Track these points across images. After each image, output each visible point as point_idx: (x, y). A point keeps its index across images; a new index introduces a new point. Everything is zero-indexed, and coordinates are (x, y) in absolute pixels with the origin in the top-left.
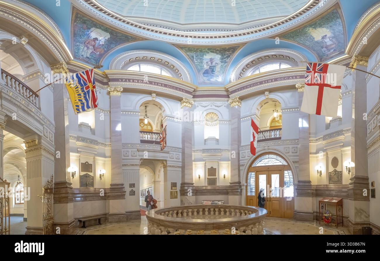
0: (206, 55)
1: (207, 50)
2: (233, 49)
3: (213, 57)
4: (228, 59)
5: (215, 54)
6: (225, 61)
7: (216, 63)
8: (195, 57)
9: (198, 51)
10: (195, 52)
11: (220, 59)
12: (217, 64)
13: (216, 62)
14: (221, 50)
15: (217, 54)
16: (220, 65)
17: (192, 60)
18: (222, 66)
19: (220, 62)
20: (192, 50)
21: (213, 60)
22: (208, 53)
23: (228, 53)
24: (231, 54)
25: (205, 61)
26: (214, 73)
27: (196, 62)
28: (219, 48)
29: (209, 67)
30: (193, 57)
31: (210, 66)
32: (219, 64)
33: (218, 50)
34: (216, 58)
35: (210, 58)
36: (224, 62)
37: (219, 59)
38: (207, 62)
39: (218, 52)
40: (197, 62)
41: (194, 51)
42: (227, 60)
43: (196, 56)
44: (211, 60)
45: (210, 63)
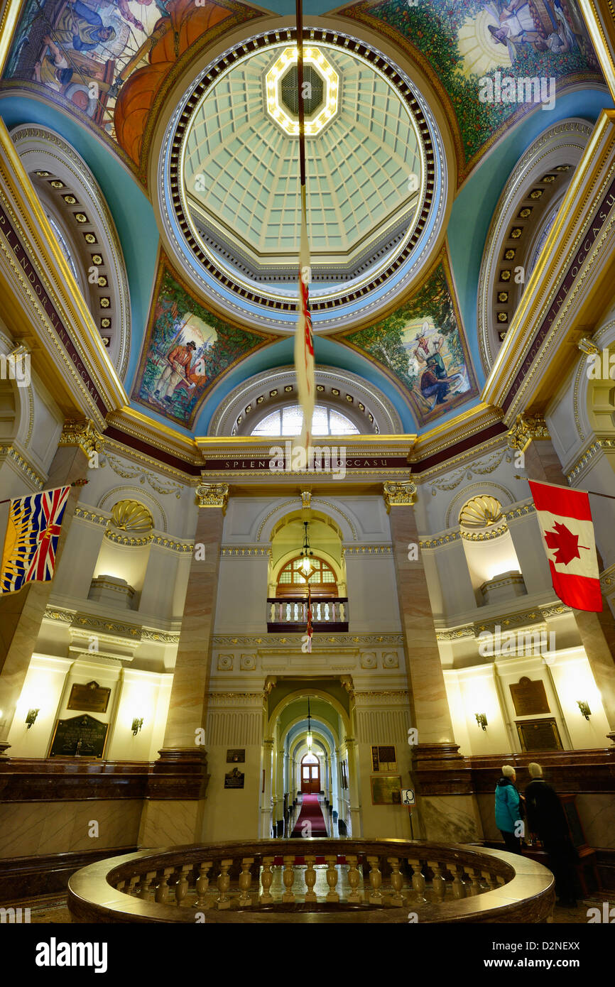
0: (402, 334)
1: (397, 318)
2: (437, 279)
3: (419, 331)
4: (450, 315)
5: (417, 320)
6: (448, 323)
7: (435, 343)
8: (385, 352)
9: (382, 330)
10: (378, 339)
11: (436, 328)
12: (437, 345)
13: (434, 341)
14: (422, 301)
15: (422, 317)
16: (446, 344)
17: (383, 364)
18: (450, 342)
19: (441, 335)
20: (370, 336)
21: (424, 338)
22: (404, 325)
23: (438, 298)
24: (446, 297)
25: (410, 352)
26: (444, 373)
27: (395, 365)
28: (413, 298)
29: (425, 363)
30: (380, 352)
31: (427, 360)
32: (441, 341)
33: (415, 306)
34: (427, 328)
35: (415, 337)
36: (449, 328)
37: (433, 326)
38: (416, 353)
39: (418, 309)
40: (394, 362)
41: (376, 336)
42: (451, 320)
43: (387, 348)
44: (420, 340)
45: (421, 350)
